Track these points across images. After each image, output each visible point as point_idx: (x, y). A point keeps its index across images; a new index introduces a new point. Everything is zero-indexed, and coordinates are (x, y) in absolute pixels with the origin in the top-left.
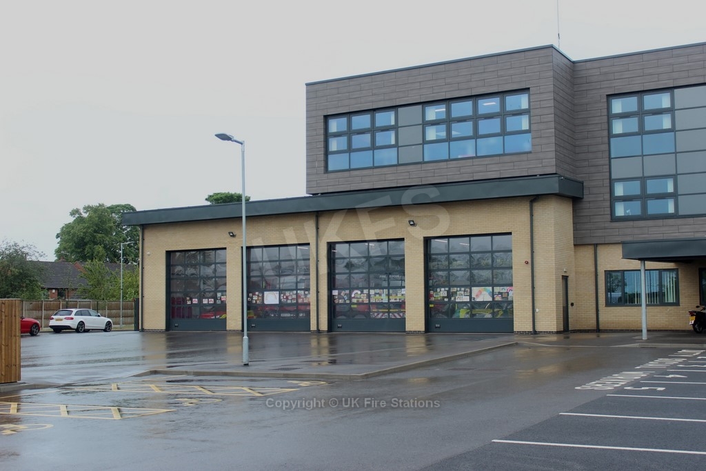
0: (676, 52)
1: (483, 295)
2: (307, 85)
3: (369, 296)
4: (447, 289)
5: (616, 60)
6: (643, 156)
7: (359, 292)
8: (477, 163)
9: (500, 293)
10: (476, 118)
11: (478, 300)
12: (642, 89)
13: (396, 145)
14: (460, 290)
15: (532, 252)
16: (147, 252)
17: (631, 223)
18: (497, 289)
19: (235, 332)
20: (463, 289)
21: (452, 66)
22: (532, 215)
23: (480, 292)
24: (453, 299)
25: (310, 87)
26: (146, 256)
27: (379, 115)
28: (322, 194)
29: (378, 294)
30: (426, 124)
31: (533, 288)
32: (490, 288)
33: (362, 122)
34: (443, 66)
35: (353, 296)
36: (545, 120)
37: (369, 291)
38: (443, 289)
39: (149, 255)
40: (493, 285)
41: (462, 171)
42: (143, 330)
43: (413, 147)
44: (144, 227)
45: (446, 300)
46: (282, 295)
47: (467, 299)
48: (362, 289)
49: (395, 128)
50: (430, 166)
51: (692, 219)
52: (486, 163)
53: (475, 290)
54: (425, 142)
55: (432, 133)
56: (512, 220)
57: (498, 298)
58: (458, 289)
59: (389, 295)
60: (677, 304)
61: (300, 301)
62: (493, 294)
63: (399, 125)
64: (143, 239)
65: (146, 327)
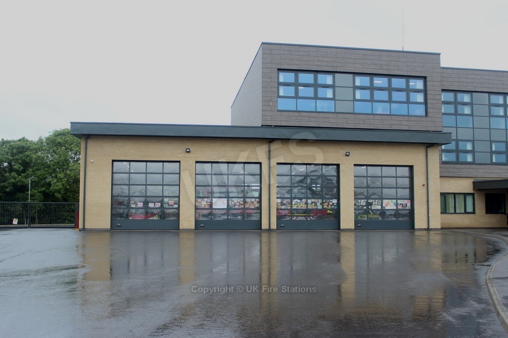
0: (476, 72)
1: (390, 205)
2: (263, 43)
3: (307, 203)
4: (366, 200)
5: (444, 70)
6: (457, 127)
7: (299, 201)
8: (394, 119)
9: (401, 204)
10: (390, 89)
11: (386, 208)
12: (458, 89)
13: (334, 99)
14: (375, 202)
15: (427, 179)
16: (90, 159)
17: (453, 166)
18: (400, 202)
19: (188, 231)
20: (377, 201)
21: (377, 53)
22: (427, 156)
23: (388, 203)
24: (370, 207)
25: (265, 46)
26: (88, 163)
27: (320, 76)
28: (274, 126)
29: (315, 202)
30: (355, 88)
31: (428, 201)
32: (395, 201)
33: (307, 78)
34: (371, 51)
35: (293, 203)
36: (437, 98)
37: (307, 201)
38: (363, 201)
39: (92, 162)
40: (397, 199)
41: (384, 122)
42: (84, 229)
43: (347, 102)
44: (88, 137)
45: (365, 208)
46: (230, 201)
47: (379, 207)
48: (301, 199)
49: (333, 86)
50: (362, 117)
51: (483, 166)
52: (400, 119)
53: (385, 202)
54: (355, 100)
55: (359, 95)
56: (414, 157)
57: (400, 207)
58: (374, 201)
59: (322, 204)
60: (474, 212)
61: (247, 206)
62: (397, 205)
63: (336, 85)
64: (86, 148)
65: (87, 226)
